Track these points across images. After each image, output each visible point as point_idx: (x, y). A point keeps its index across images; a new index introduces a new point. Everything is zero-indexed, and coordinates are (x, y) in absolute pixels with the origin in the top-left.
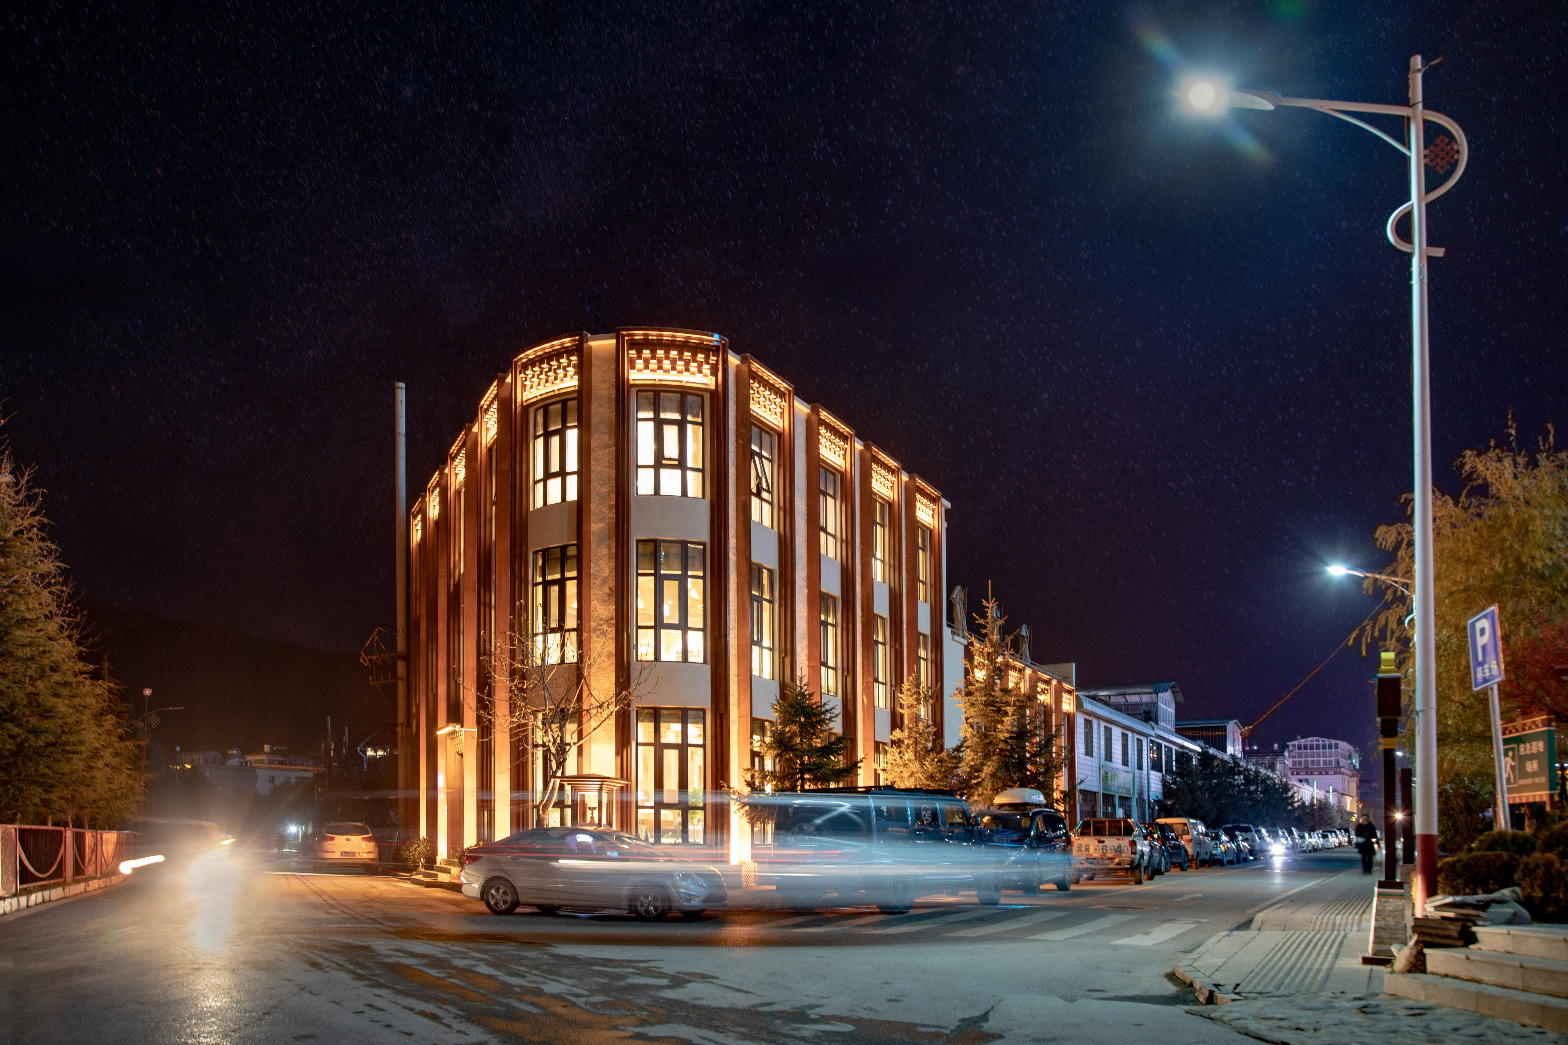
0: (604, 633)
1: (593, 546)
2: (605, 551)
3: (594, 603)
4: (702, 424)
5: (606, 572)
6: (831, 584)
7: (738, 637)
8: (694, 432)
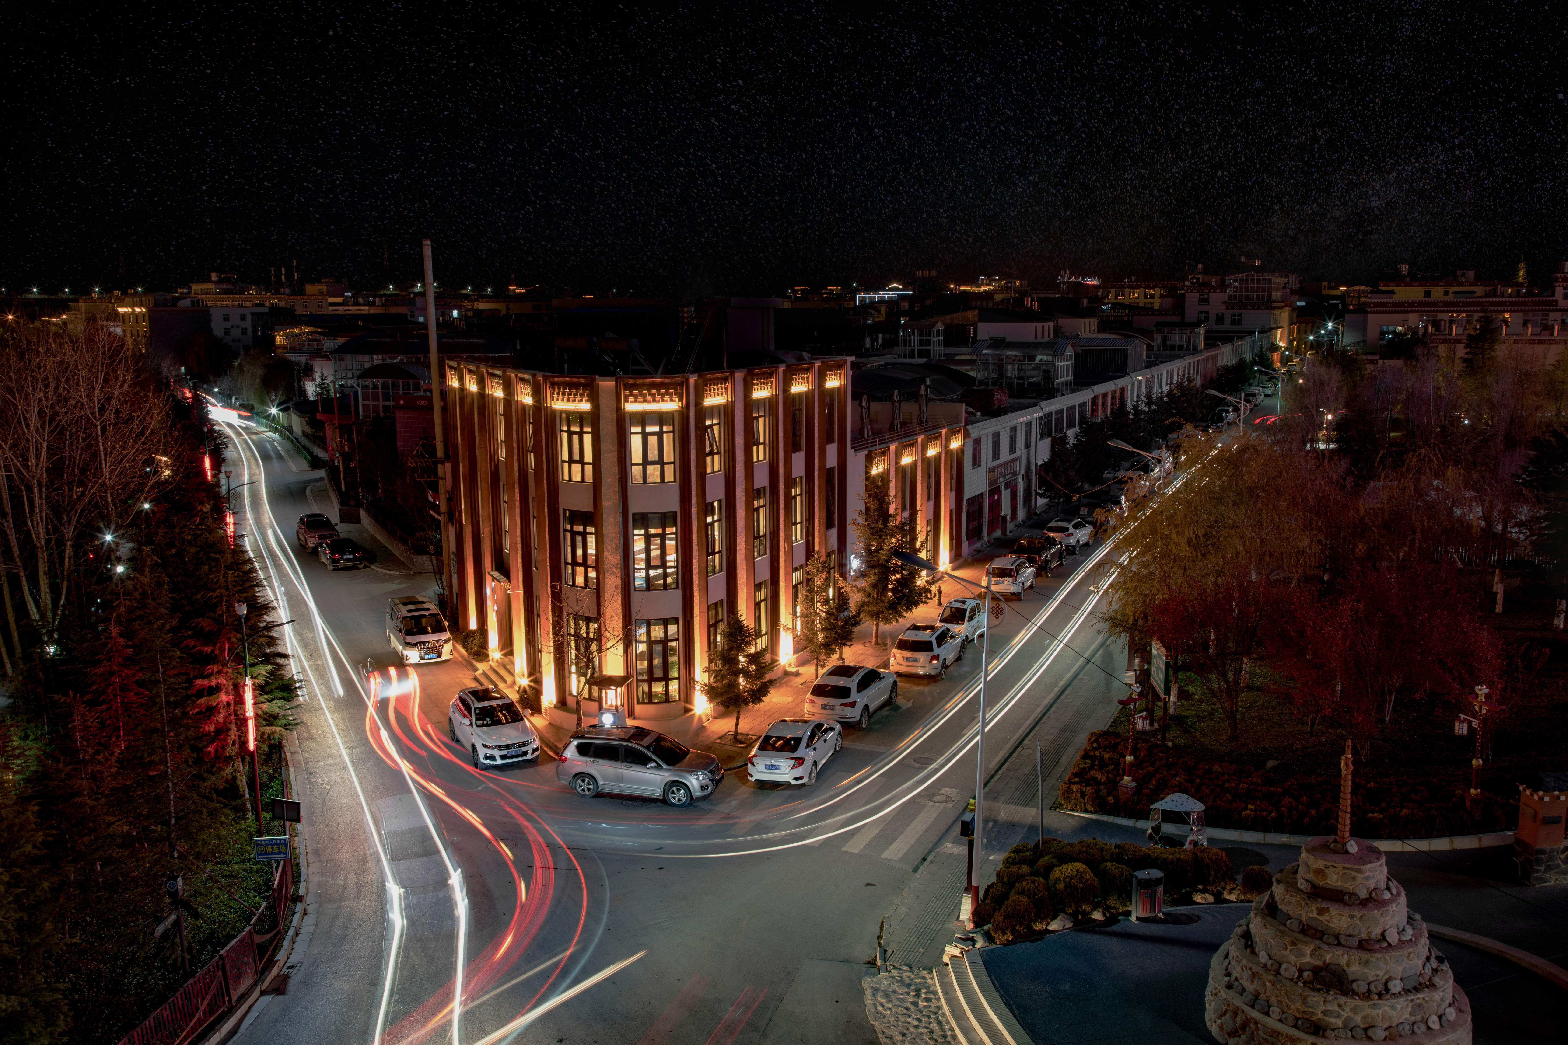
0: (613, 573)
1: (604, 517)
2: (612, 520)
3: (606, 553)
4: (673, 432)
5: (613, 534)
6: (762, 480)
7: (699, 561)
8: (668, 438)
